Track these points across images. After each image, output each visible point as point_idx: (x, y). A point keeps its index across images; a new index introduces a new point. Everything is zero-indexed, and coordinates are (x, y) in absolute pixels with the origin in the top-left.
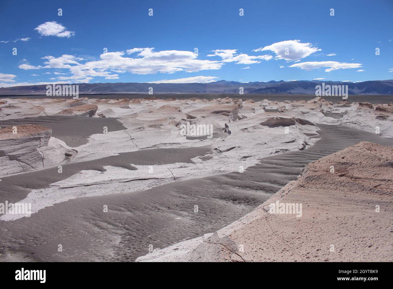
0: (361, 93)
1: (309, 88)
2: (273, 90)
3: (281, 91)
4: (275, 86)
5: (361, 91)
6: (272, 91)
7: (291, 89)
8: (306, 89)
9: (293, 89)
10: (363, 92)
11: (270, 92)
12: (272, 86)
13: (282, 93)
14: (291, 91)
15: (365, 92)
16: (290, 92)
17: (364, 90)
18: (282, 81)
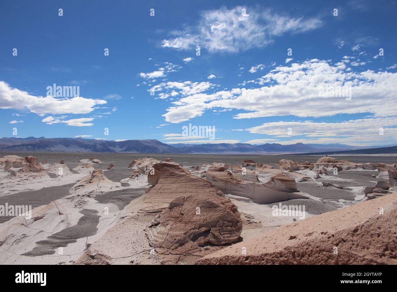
0: (121, 151)
1: (70, 146)
2: (30, 147)
3: (38, 149)
4: (33, 143)
5: (123, 149)
6: (28, 148)
7: (51, 146)
8: (68, 147)
9: (53, 146)
10: (123, 151)
11: (26, 149)
12: (29, 143)
13: (39, 150)
14: (50, 148)
15: (126, 150)
16: (50, 150)
17: (125, 149)
18: (43, 137)
